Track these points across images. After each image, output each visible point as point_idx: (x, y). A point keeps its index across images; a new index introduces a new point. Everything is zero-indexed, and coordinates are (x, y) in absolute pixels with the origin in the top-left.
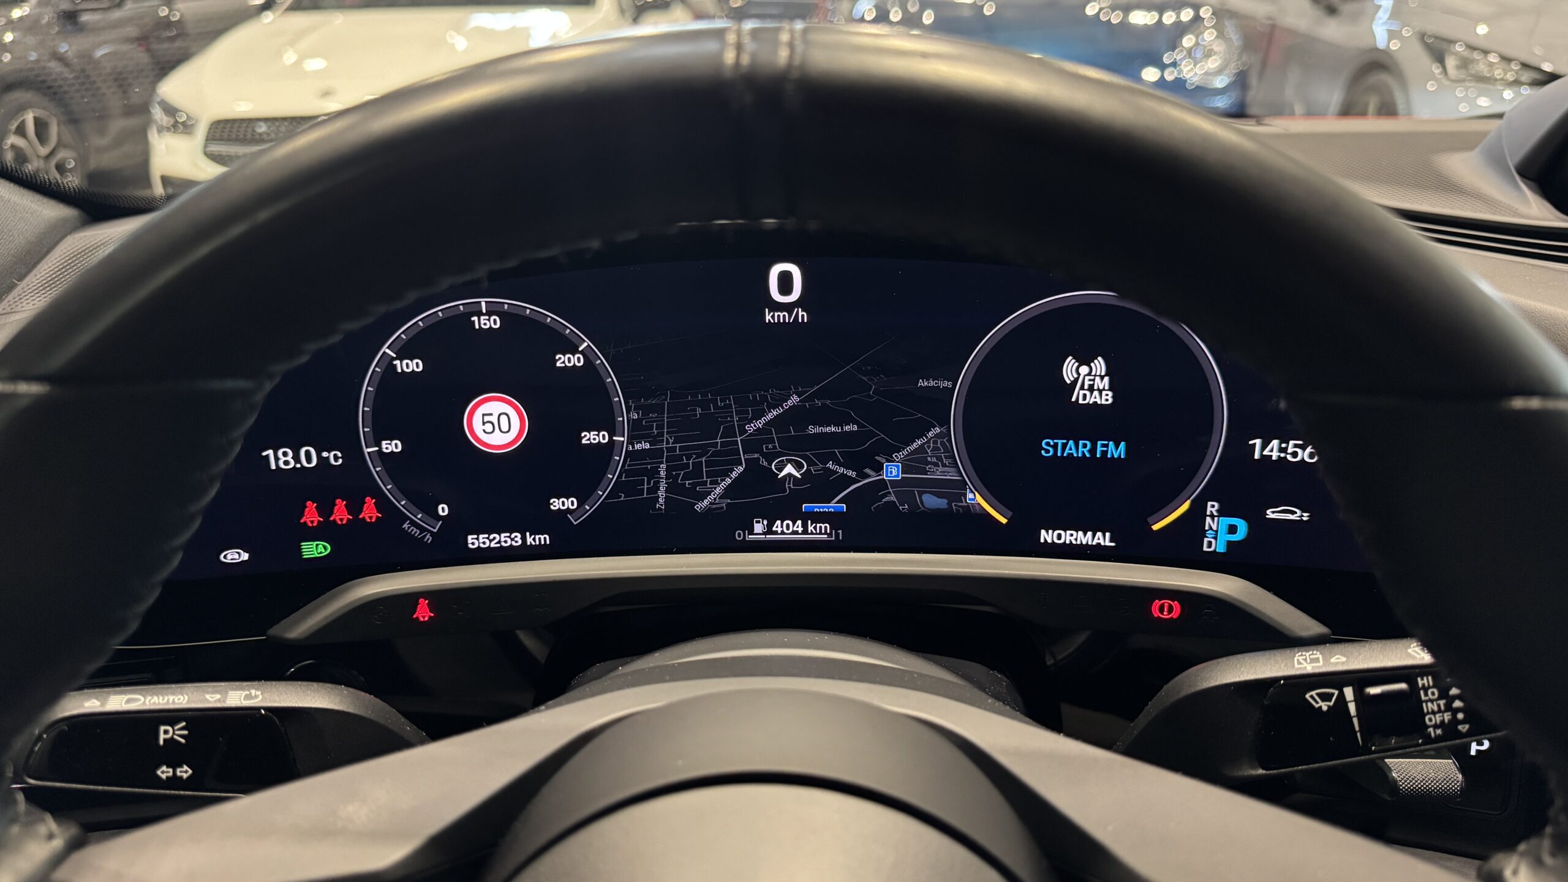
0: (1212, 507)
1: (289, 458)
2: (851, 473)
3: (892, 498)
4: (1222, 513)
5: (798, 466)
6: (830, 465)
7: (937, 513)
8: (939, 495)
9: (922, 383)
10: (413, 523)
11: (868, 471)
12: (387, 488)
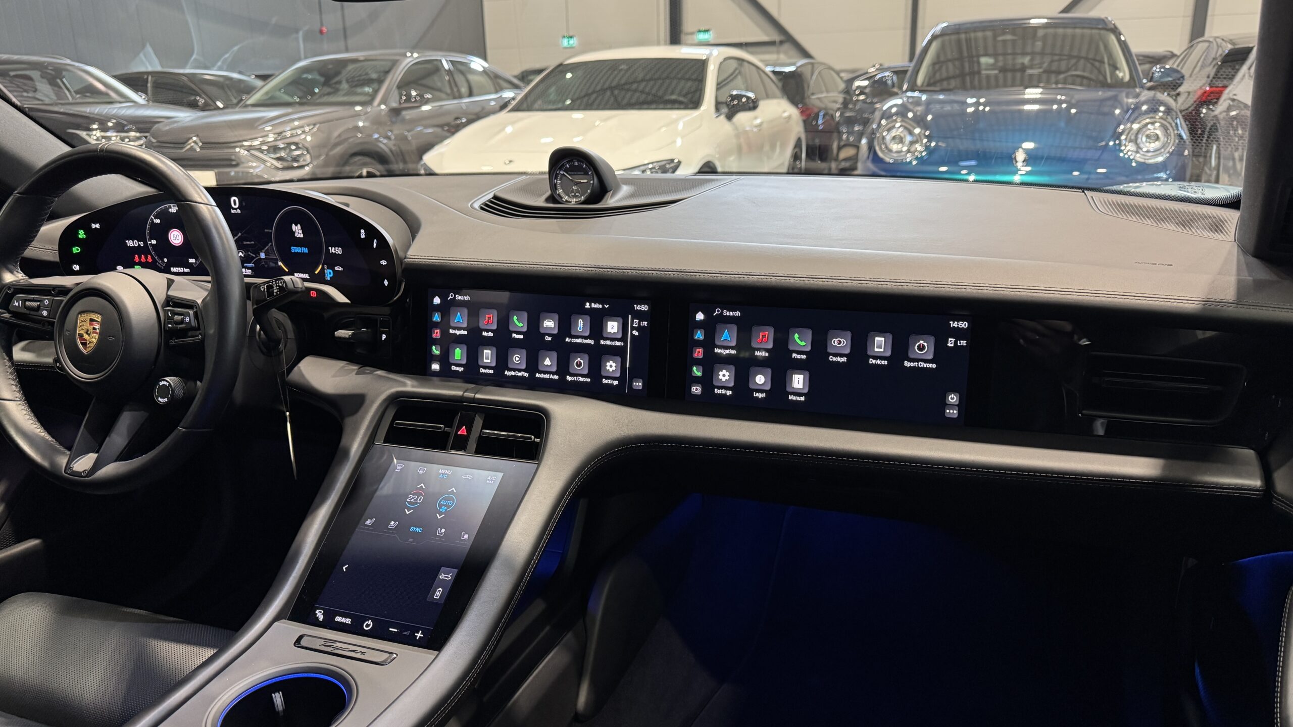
0: (326, 267)
1: (132, 243)
2: (254, 256)
3: (263, 263)
4: (328, 268)
5: (242, 253)
6: (249, 253)
7: (273, 268)
8: (273, 262)
9: (266, 231)
10: (159, 263)
11: (258, 255)
12: (153, 253)
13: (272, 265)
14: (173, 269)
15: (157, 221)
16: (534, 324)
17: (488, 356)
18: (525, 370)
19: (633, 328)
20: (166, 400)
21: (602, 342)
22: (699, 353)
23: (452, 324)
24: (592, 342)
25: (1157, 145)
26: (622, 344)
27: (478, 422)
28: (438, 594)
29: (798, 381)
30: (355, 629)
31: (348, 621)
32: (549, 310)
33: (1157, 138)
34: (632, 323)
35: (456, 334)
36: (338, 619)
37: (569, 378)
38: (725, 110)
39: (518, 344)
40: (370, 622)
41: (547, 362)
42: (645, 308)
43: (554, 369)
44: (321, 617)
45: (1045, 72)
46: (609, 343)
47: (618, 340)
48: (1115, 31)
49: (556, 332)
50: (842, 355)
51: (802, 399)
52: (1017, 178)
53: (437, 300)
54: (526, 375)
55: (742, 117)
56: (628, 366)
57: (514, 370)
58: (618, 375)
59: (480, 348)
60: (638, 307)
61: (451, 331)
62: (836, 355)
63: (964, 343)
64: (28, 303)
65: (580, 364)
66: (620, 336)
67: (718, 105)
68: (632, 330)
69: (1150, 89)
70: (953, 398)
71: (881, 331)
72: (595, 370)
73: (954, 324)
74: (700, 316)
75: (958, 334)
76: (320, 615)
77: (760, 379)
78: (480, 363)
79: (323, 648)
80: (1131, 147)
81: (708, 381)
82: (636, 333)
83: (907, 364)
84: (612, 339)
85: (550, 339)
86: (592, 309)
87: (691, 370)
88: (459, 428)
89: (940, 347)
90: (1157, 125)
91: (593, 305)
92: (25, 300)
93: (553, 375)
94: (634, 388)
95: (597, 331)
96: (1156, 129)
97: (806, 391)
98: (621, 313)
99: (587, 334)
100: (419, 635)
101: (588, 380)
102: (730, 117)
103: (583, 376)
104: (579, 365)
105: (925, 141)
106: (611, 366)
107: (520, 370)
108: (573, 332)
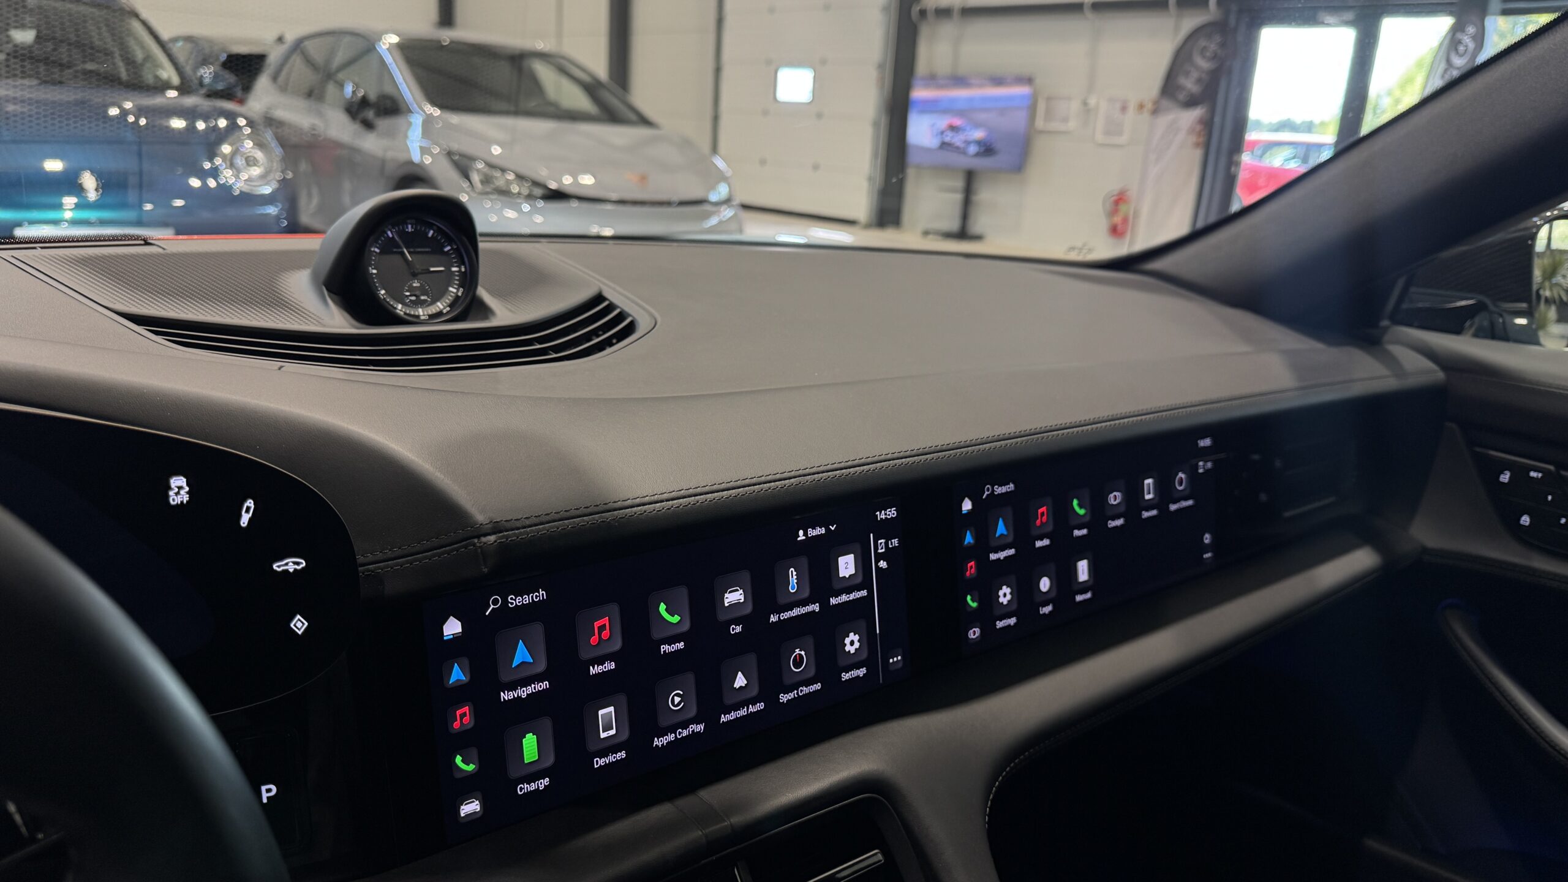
16: (702, 609)
17: (607, 720)
18: (695, 722)
19: (879, 556)
21: (832, 601)
22: (971, 569)
23: (505, 678)
24: (816, 608)
25: (260, 170)
26: (864, 593)
29: (1083, 571)
32: (729, 572)
34: (876, 548)
35: (519, 698)
37: (780, 698)
39: (672, 665)
41: (740, 681)
42: (888, 515)
43: (752, 691)
46: (844, 599)
47: (859, 588)
49: (748, 609)
50: (1118, 516)
51: (1089, 596)
53: (453, 627)
54: (700, 728)
56: (878, 632)
57: (673, 729)
58: (864, 655)
59: (588, 708)
60: (880, 517)
61: (505, 696)
62: (1113, 518)
65: (799, 659)
66: (860, 579)
68: (877, 562)
70: (1207, 541)
72: (827, 661)
73: (1200, 442)
74: (967, 508)
75: (1204, 454)
77: (1044, 585)
78: (592, 747)
80: (229, 172)
81: (987, 615)
82: (883, 564)
83: (1172, 506)
84: (849, 590)
85: (739, 629)
86: (808, 546)
87: (965, 605)
89: (1195, 475)
91: (812, 533)
93: (754, 704)
94: (892, 668)
95: (821, 580)
97: (1093, 581)
98: (856, 534)
99: (806, 593)
101: (817, 686)
103: (807, 682)
104: (798, 662)
106: (852, 643)
107: (685, 725)
108: (782, 600)
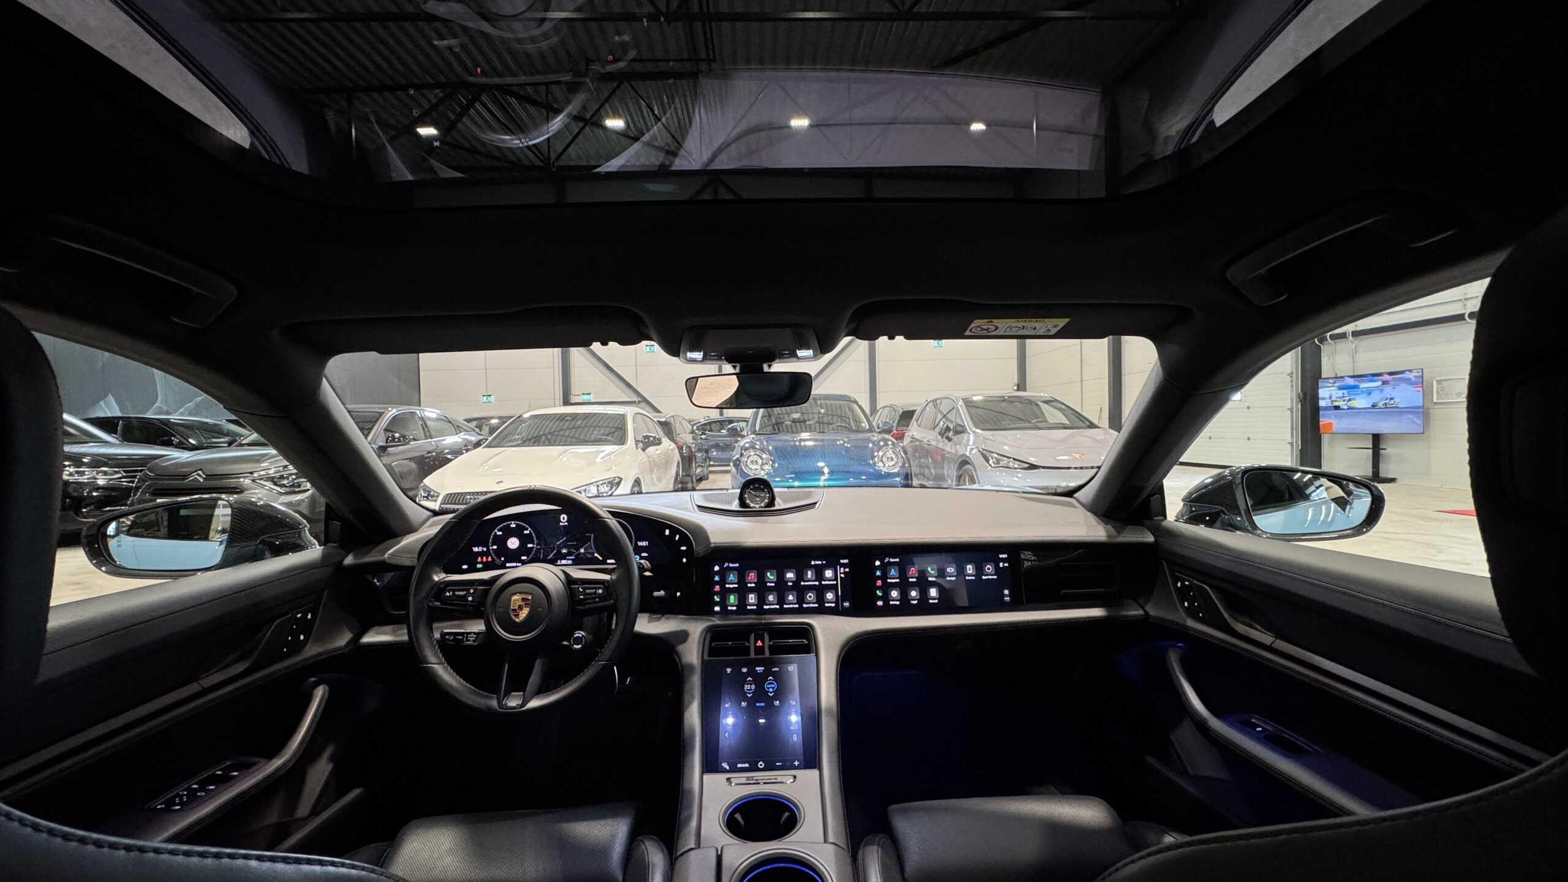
1: (477, 549)
10: (497, 561)
12: (493, 555)
13: (589, 556)
14: (508, 565)
15: (500, 533)
16: (781, 577)
17: (752, 598)
18: (776, 604)
19: (841, 573)
20: (580, 646)
21: (823, 583)
23: (727, 581)
24: (817, 583)
25: (893, 463)
26: (835, 582)
27: (767, 637)
28: (795, 738)
29: (933, 592)
30: (754, 768)
31: (747, 765)
32: (789, 568)
33: (892, 460)
34: (840, 570)
35: (730, 587)
36: (739, 765)
37: (805, 606)
38: (641, 445)
39: (771, 589)
40: (761, 763)
41: (791, 598)
42: (846, 561)
43: (795, 601)
44: (728, 768)
45: (816, 422)
46: (827, 582)
47: (833, 581)
48: (856, 402)
49: (794, 579)
50: (953, 576)
51: (936, 601)
52: (821, 483)
53: (717, 568)
54: (778, 607)
55: (651, 450)
56: (840, 595)
57: (770, 605)
58: (834, 600)
59: (747, 594)
60: (842, 561)
61: (727, 586)
62: (950, 577)
63: (1006, 565)
64: (457, 593)
65: (811, 596)
66: (833, 578)
67: (637, 442)
69: (880, 433)
70: (1006, 592)
71: (970, 563)
72: (821, 599)
73: (1001, 556)
74: (878, 563)
75: (1004, 560)
76: (725, 766)
77: (914, 594)
78: (747, 603)
79: (748, 782)
80: (881, 464)
81: (886, 598)
82: (843, 576)
83: (984, 577)
84: (829, 580)
85: (791, 584)
86: (815, 565)
87: (876, 593)
88: (756, 642)
89: (997, 567)
90: (890, 452)
91: (817, 562)
92: (454, 591)
93: (795, 604)
94: (845, 606)
95: (820, 576)
96: (890, 454)
97: (938, 597)
98: (833, 565)
99: (814, 578)
100: (796, 763)
101: (817, 605)
102: (644, 450)
103: (813, 603)
105: (771, 463)
106: (830, 596)
107: (773, 605)
108: (805, 579)
